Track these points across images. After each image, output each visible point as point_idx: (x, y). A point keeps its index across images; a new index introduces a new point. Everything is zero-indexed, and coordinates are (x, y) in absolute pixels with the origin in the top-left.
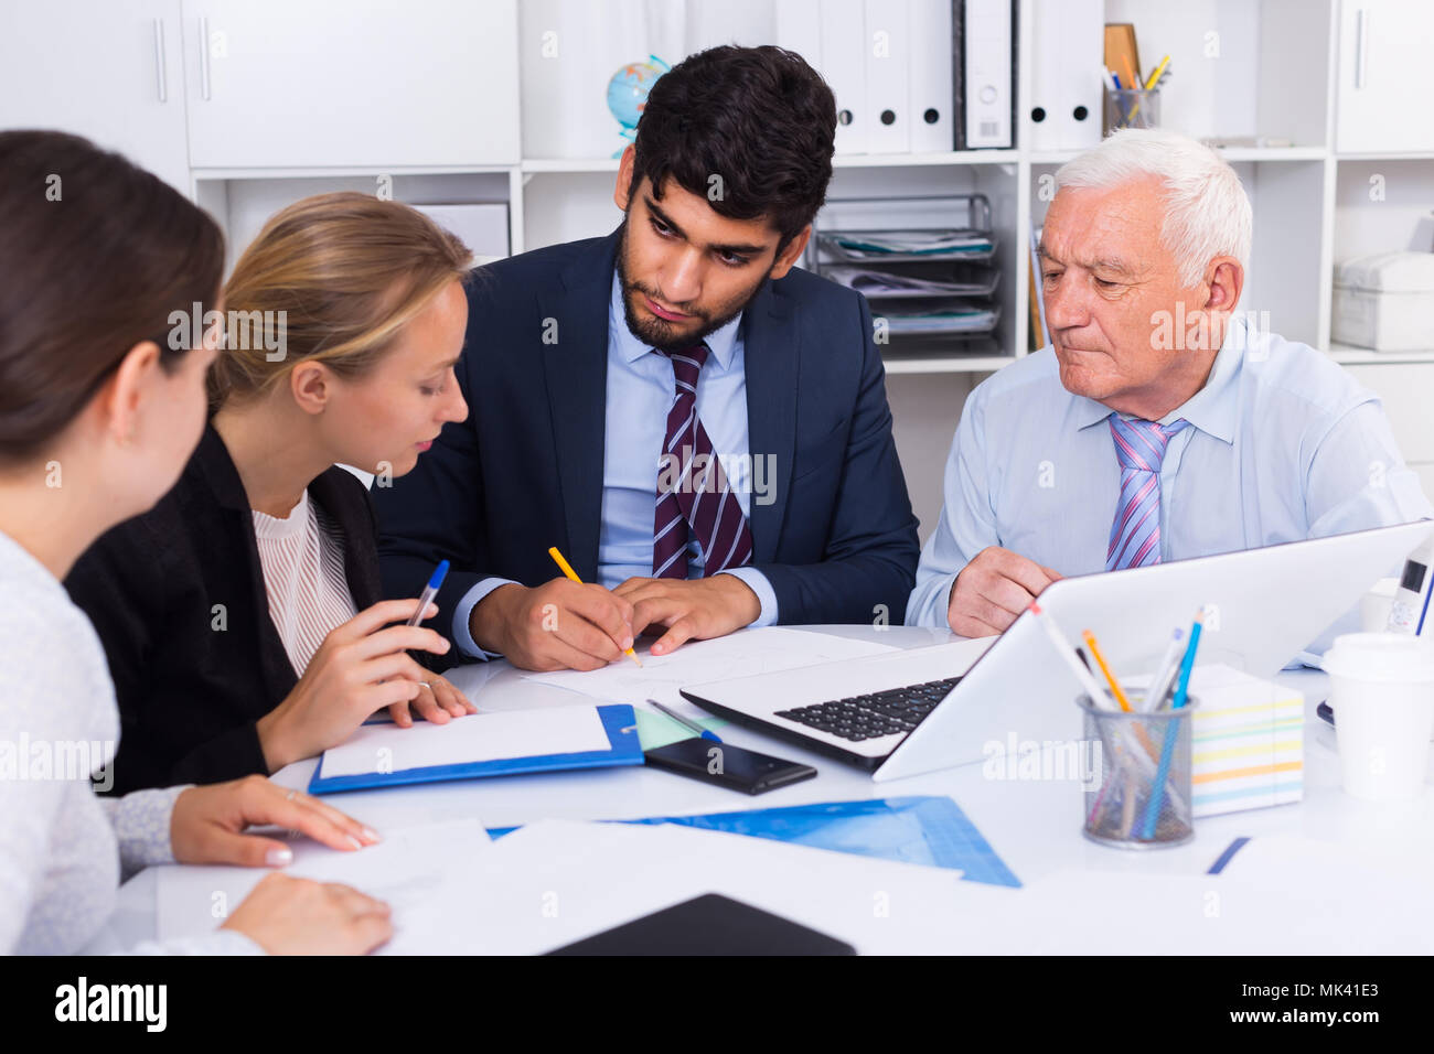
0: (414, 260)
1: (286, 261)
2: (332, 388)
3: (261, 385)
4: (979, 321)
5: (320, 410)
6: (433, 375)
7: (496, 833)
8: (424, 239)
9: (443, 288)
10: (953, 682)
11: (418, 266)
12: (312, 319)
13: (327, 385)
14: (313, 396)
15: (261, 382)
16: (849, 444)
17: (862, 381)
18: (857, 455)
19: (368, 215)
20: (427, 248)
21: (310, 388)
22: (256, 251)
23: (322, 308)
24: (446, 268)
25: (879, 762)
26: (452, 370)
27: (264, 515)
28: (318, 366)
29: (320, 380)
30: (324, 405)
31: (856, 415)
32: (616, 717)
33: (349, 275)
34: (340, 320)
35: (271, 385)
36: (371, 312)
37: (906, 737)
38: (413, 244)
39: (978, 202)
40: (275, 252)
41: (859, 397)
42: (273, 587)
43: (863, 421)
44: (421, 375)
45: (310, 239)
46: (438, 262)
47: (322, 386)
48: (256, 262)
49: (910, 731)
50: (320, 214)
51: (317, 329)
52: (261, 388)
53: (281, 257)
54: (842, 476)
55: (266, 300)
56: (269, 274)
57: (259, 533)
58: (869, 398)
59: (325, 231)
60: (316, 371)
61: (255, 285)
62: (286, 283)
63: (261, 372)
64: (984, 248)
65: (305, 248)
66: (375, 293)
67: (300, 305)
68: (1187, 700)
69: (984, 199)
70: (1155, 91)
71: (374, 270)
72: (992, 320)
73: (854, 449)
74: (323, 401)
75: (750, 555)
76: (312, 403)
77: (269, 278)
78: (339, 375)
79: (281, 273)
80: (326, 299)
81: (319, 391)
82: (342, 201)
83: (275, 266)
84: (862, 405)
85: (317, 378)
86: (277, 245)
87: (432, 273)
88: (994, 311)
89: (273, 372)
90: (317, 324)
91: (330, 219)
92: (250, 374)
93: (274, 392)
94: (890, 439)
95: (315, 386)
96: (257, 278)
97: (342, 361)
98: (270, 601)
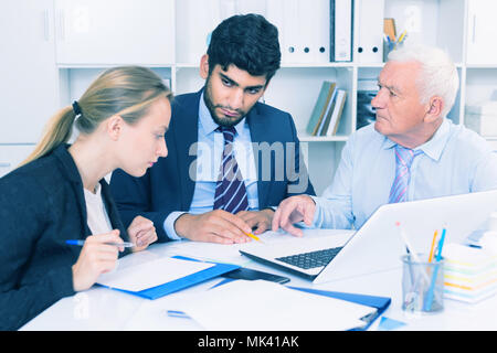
10: (339, 249)
25: (315, 277)
49: (326, 266)
68: (442, 258)
70: (402, 42)
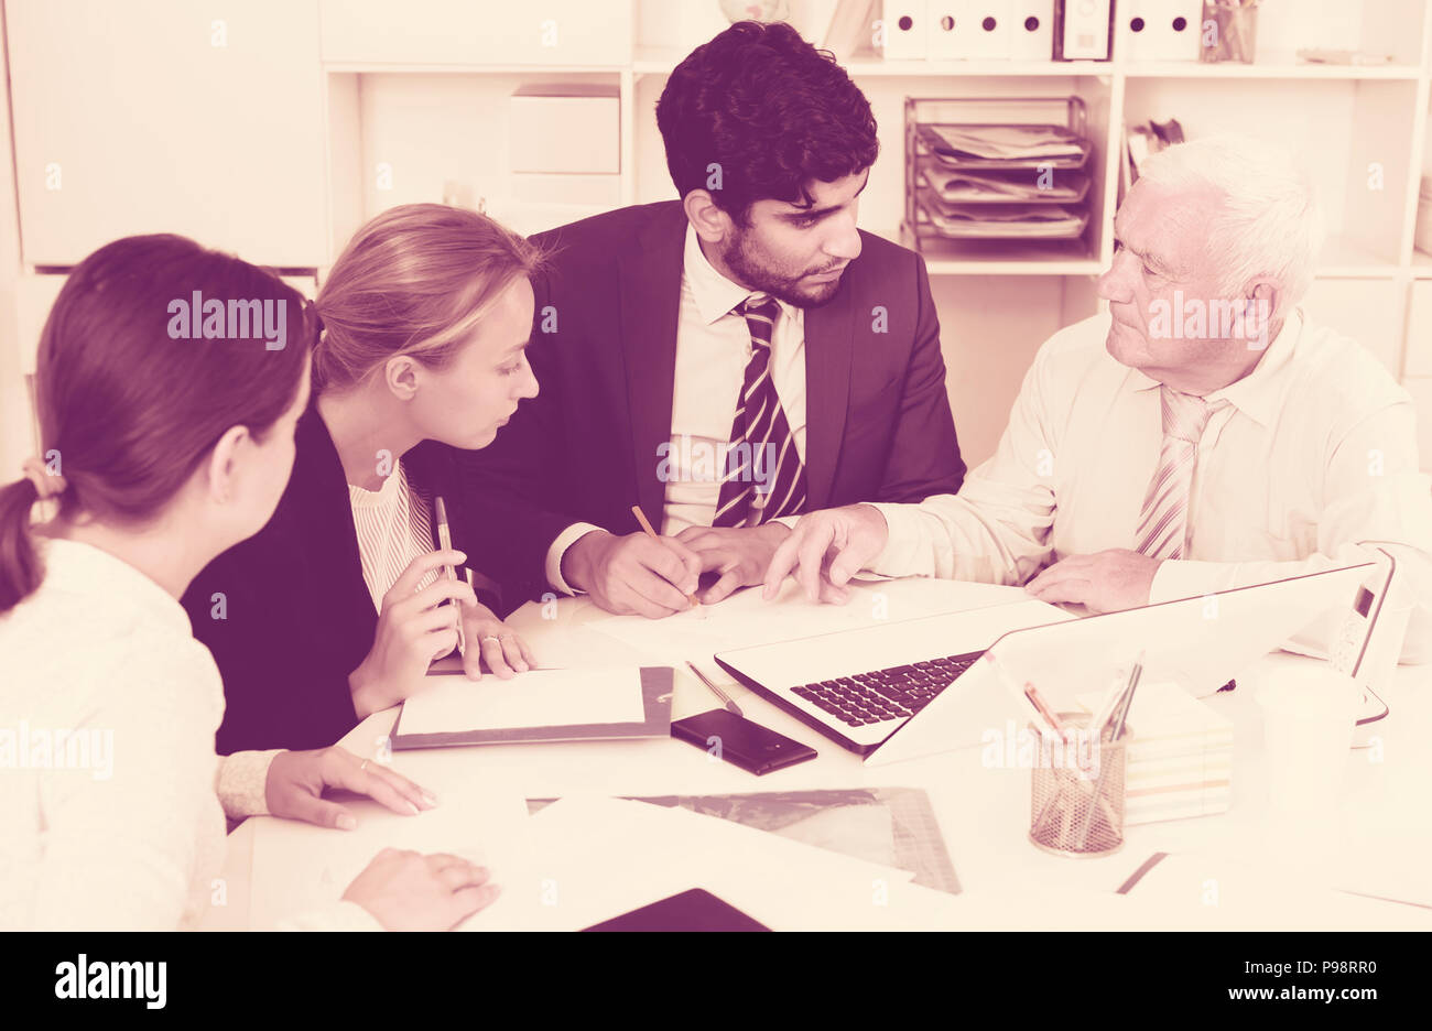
0: (487, 262)
1: (374, 269)
2: (422, 376)
3: (359, 377)
4: (1068, 227)
5: (410, 396)
6: (507, 359)
7: (535, 803)
8: (494, 242)
9: (513, 284)
11: (490, 267)
12: (399, 318)
13: (416, 375)
14: (403, 385)
15: (359, 375)
16: (902, 397)
17: (916, 342)
18: (909, 408)
19: (444, 224)
20: (496, 250)
21: (402, 379)
22: (349, 260)
23: (409, 308)
24: (514, 267)
25: (872, 748)
26: (523, 351)
27: (359, 489)
28: (409, 360)
29: (411, 371)
30: (415, 392)
31: (909, 372)
32: (656, 681)
33: (432, 279)
34: (424, 318)
35: (369, 376)
36: (452, 309)
37: (903, 724)
38: (483, 247)
39: (1076, 104)
40: (365, 261)
41: (913, 354)
42: (366, 551)
43: (917, 377)
44: (498, 360)
45: (393, 249)
46: (507, 262)
47: (412, 375)
48: (347, 270)
49: (908, 718)
50: (402, 226)
51: (405, 326)
52: (360, 380)
53: (370, 266)
54: (895, 426)
55: (359, 303)
56: (362, 280)
57: (354, 504)
58: (922, 356)
59: (408, 241)
60: (406, 364)
61: (348, 291)
62: (377, 288)
63: (359, 366)
64: (1076, 157)
65: (389, 258)
66: (453, 292)
67: (390, 306)
69: (1082, 103)
71: (452, 273)
72: (1079, 227)
73: (907, 403)
74: (414, 389)
75: (804, 499)
76: (403, 391)
77: (360, 284)
78: (426, 366)
79: (371, 279)
80: (412, 300)
81: (409, 381)
82: (420, 213)
83: (366, 273)
84: (915, 364)
85: (408, 369)
86: (367, 255)
87: (503, 272)
88: (1082, 218)
89: (370, 366)
90: (406, 322)
91: (411, 230)
92: (349, 368)
93: (370, 384)
94: (943, 390)
95: (406, 376)
96: (350, 284)
97: (429, 353)
98: (363, 565)
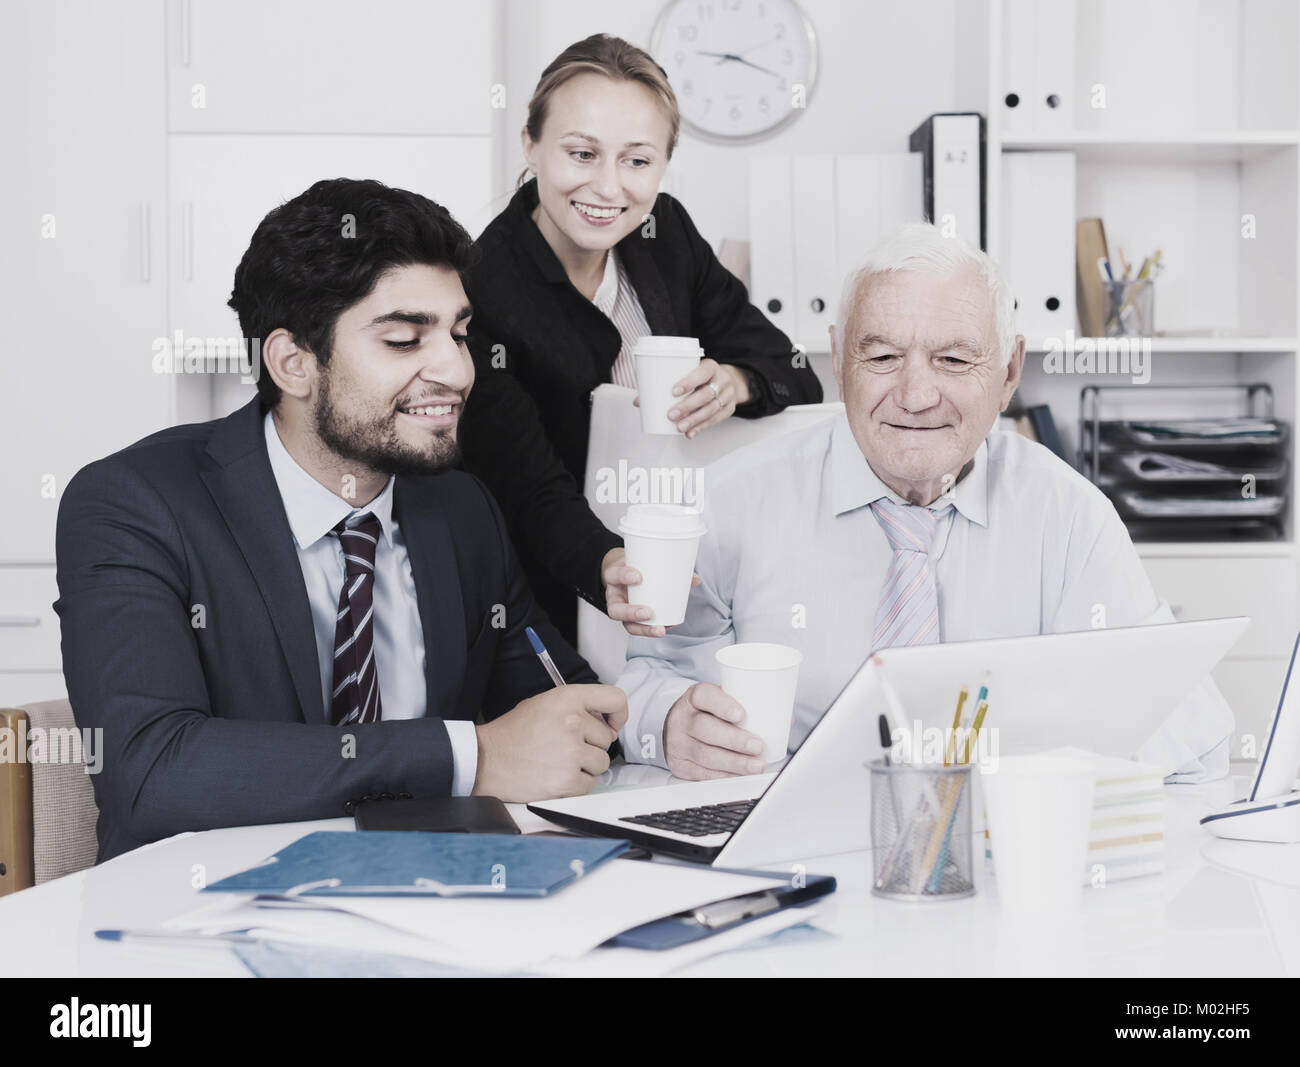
10: (756, 802)
25: (717, 851)
37: (731, 837)
39: (1261, 390)
49: (733, 833)
64: (1275, 434)
69: (1268, 389)
70: (1148, 283)
